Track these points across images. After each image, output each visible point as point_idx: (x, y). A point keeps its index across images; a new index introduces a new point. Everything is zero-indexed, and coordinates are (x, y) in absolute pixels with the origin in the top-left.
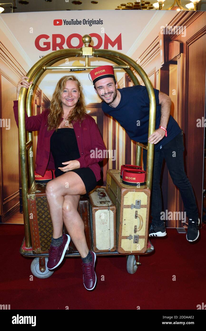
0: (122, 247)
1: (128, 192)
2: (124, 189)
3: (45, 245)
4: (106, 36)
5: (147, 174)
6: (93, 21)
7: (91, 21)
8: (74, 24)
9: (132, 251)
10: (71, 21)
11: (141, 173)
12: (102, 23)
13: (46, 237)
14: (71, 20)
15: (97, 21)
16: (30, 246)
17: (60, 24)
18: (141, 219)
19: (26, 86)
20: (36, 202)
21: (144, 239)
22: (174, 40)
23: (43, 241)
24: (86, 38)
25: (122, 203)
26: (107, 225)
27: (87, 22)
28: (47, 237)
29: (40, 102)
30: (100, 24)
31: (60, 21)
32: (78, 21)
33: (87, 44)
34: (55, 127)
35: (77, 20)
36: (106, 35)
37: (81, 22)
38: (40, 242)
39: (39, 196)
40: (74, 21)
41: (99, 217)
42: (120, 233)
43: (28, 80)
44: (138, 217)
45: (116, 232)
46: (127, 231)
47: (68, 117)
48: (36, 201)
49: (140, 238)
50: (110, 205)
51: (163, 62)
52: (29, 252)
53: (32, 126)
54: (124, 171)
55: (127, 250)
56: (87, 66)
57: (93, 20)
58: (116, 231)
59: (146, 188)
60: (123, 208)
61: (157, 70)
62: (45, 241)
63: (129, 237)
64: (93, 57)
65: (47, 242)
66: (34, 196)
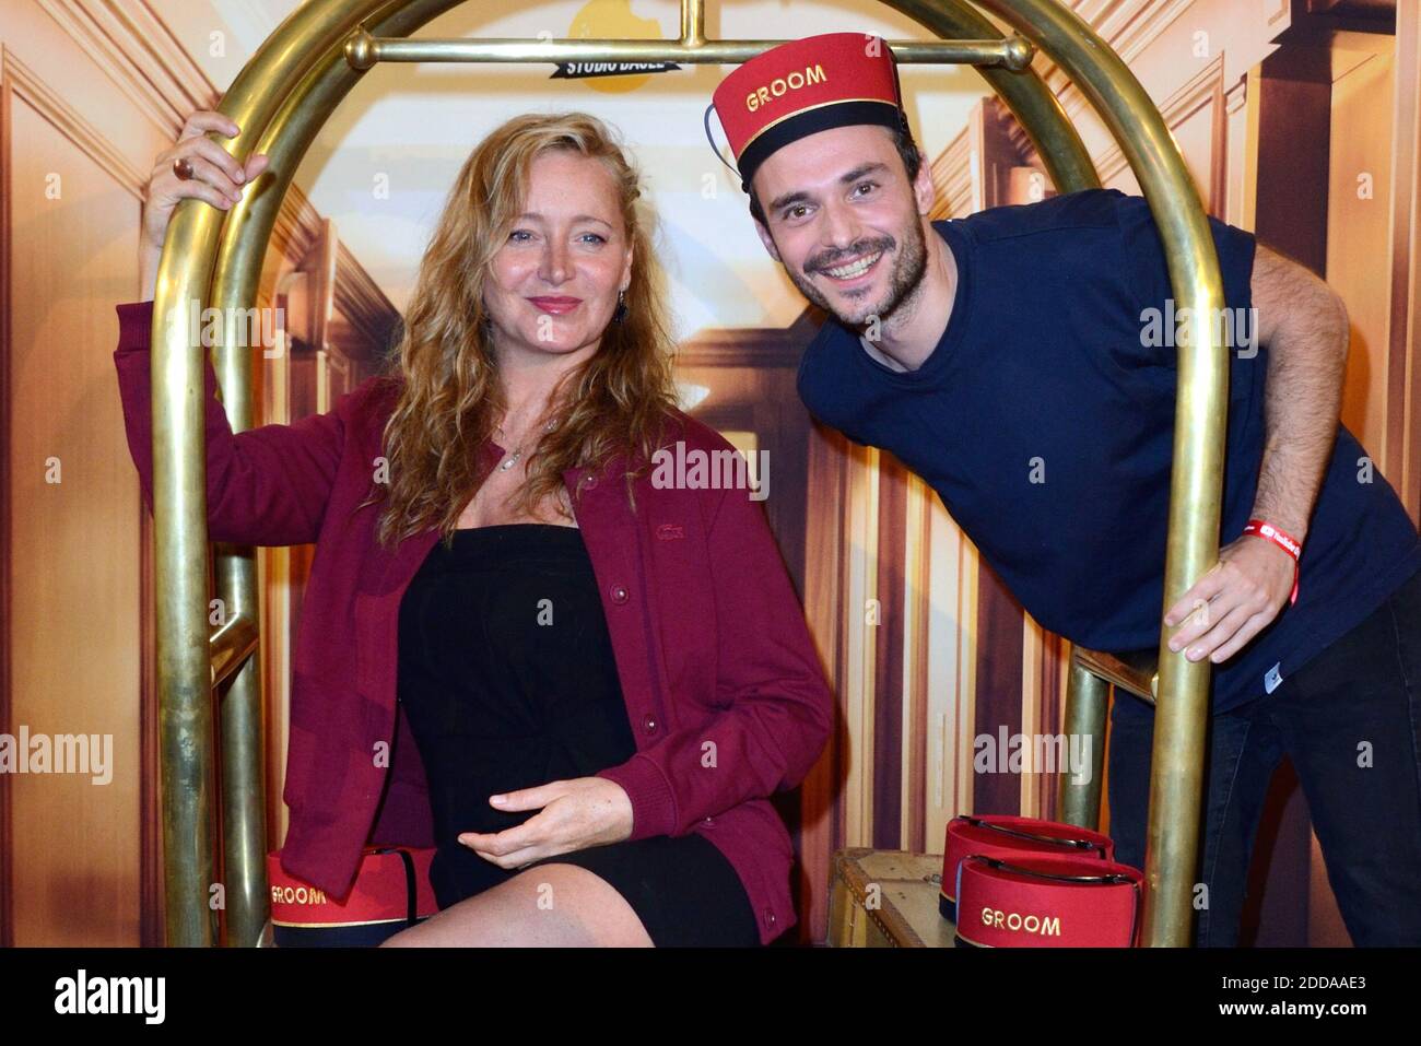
5: (1153, 890)
11: (1107, 882)
19: (218, 189)
29: (314, 314)
34: (439, 515)
43: (231, 146)
47: (535, 437)
53: (260, 508)
54: (972, 866)
56: (692, 40)
61: (1232, 78)
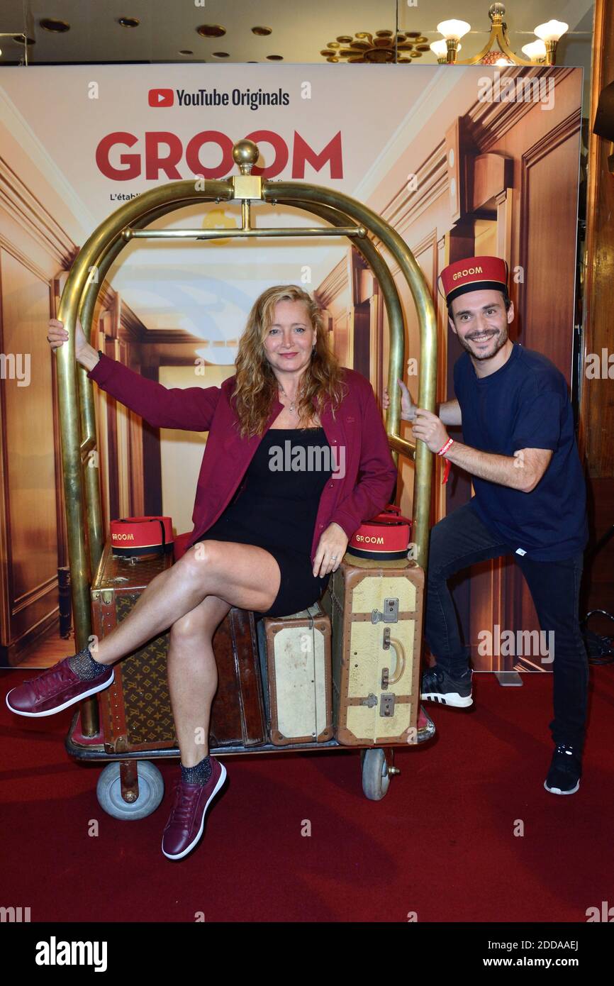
0: (349, 726)
1: (365, 577)
2: (353, 570)
3: (139, 728)
4: (298, 139)
6: (260, 94)
7: (256, 95)
8: (207, 104)
9: (377, 739)
10: (198, 95)
11: (399, 524)
12: (286, 102)
13: (142, 706)
14: (200, 91)
15: (272, 96)
16: (94, 732)
17: (168, 102)
18: (400, 651)
20: (118, 609)
21: (410, 705)
22: (489, 150)
23: (135, 718)
24: (242, 149)
25: (346, 607)
26: (307, 668)
27: (246, 98)
28: (145, 707)
29: (113, 326)
30: (280, 104)
31: (168, 94)
32: (219, 95)
33: (246, 166)
35: (215, 90)
36: (297, 136)
37: (227, 99)
38: (127, 721)
39: (126, 594)
40: (207, 95)
41: (284, 647)
42: (342, 692)
44: (392, 645)
45: (330, 685)
46: (362, 685)
48: (117, 606)
49: (399, 703)
50: (313, 615)
51: (456, 214)
52: (91, 747)
55: (364, 736)
56: (247, 229)
57: (262, 93)
58: (332, 684)
59: (412, 565)
60: (350, 623)
61: (439, 237)
62: (140, 716)
63: (368, 701)
64: (263, 203)
65: (146, 720)
66: (112, 592)
